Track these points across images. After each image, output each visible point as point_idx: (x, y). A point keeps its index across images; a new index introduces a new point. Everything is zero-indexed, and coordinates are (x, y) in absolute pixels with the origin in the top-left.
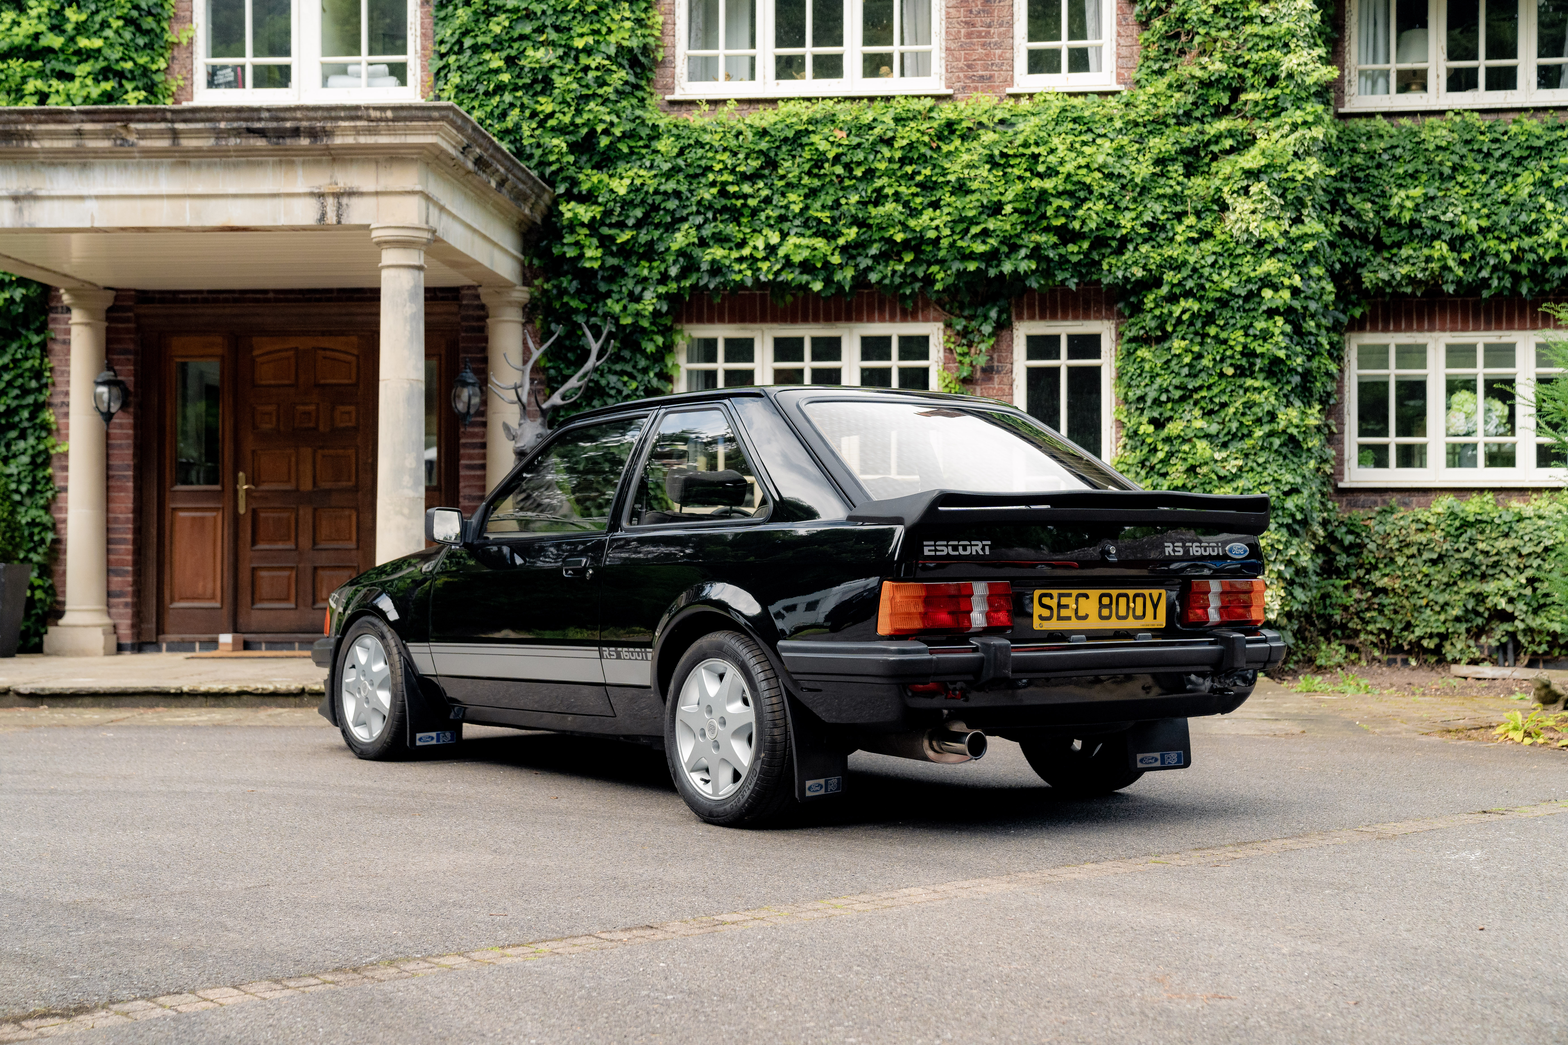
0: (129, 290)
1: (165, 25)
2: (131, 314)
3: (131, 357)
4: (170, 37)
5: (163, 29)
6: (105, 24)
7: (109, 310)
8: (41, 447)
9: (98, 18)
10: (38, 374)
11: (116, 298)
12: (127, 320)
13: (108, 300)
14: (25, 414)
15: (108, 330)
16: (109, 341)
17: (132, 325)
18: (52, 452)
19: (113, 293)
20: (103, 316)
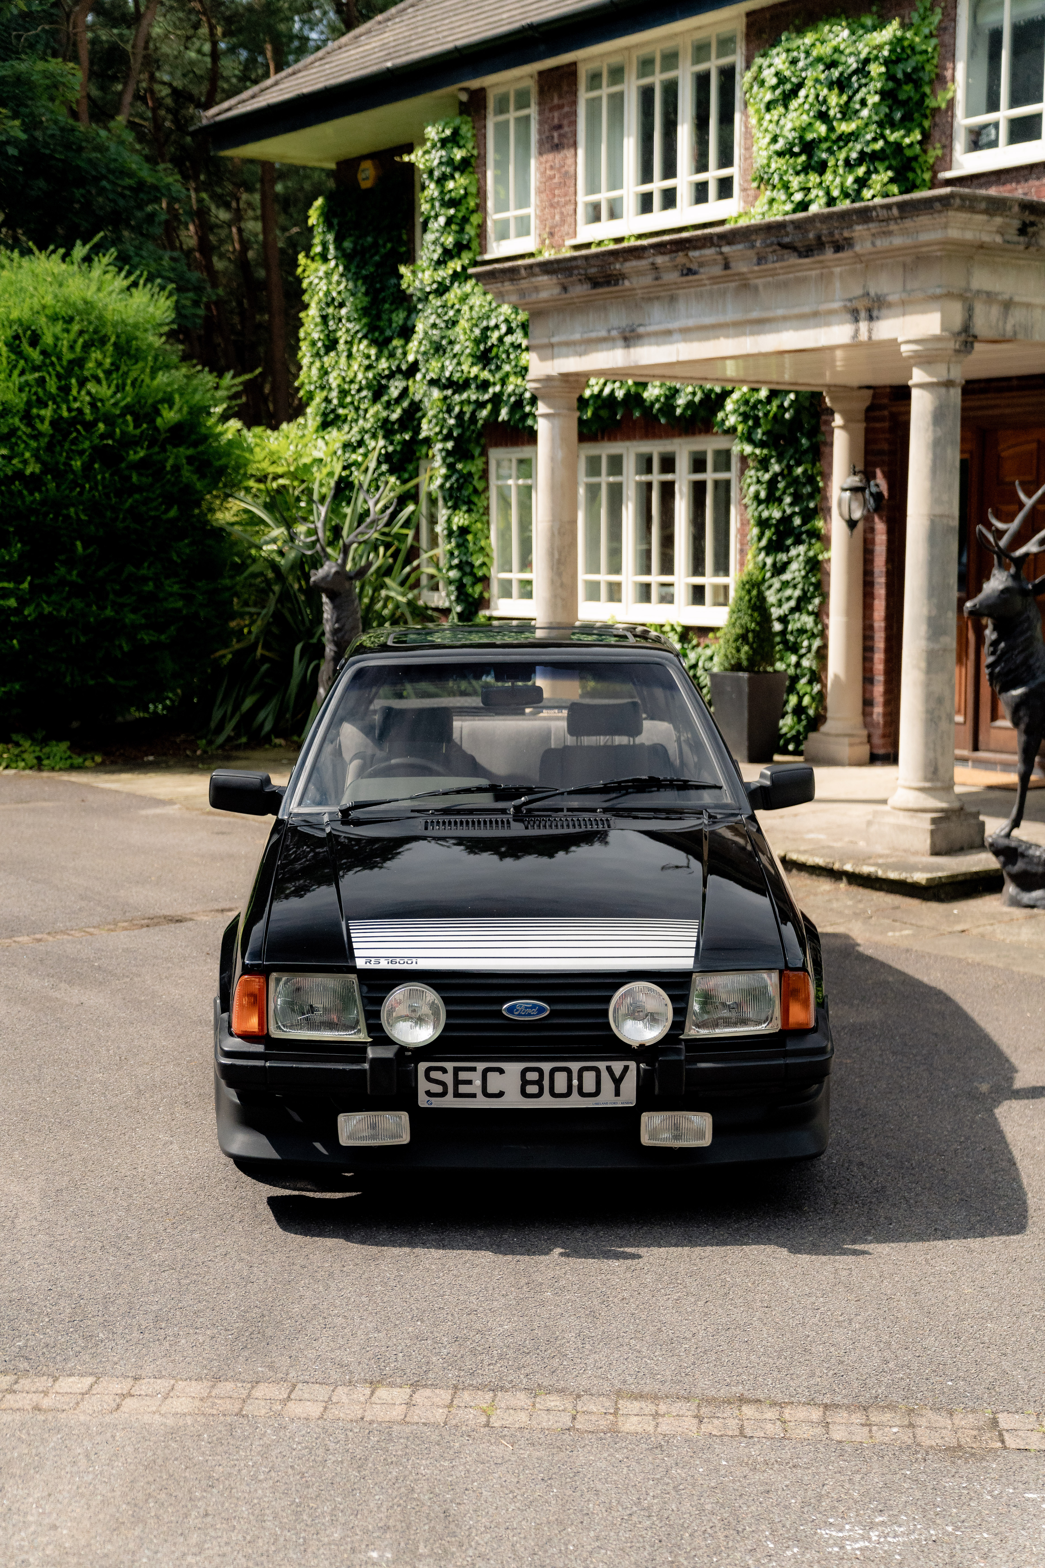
0: (885, 387)
1: (927, 90)
2: (886, 413)
3: (886, 458)
4: (931, 103)
5: (924, 95)
6: (863, 103)
7: (869, 410)
8: (811, 554)
9: (858, 97)
10: (811, 479)
11: (874, 397)
12: (881, 419)
13: (866, 399)
14: (797, 521)
15: (867, 431)
16: (868, 442)
17: (886, 425)
18: (820, 557)
19: (870, 392)
20: (862, 416)
